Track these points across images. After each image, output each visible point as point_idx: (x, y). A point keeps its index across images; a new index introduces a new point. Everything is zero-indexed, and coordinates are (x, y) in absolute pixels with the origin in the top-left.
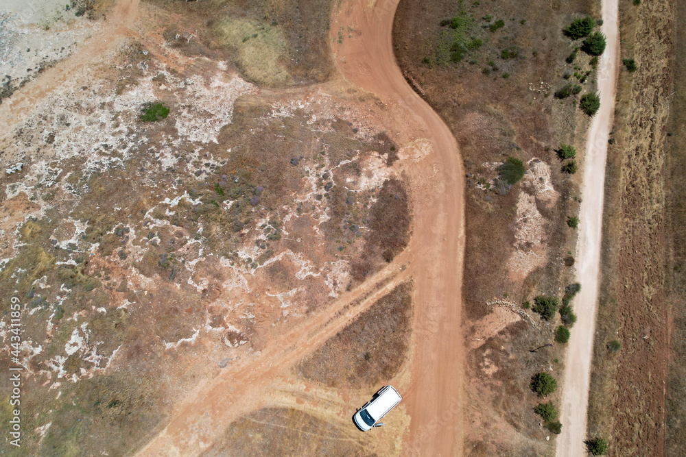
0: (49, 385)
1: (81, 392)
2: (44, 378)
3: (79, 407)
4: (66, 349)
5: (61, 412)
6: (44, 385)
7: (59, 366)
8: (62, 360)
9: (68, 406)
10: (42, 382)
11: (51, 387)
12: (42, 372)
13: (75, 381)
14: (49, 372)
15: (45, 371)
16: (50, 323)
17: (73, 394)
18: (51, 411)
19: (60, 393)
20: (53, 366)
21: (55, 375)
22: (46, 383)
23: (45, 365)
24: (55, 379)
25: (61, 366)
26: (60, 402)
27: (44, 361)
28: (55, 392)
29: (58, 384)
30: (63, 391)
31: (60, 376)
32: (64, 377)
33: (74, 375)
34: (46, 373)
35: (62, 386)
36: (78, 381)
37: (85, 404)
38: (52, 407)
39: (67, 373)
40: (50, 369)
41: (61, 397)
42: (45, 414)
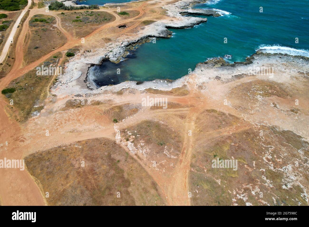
0: (236, 190)
1: (227, 199)
2: (239, 189)
3: (221, 196)
4: (249, 203)
5: (222, 189)
6: (237, 189)
7: (242, 197)
8: (245, 199)
9: (223, 192)
10: (238, 188)
11: (234, 191)
12: (243, 190)
13: (233, 200)
14: (241, 192)
15: (243, 191)
16: (265, 203)
17: (228, 197)
18: (225, 186)
19: (230, 192)
20: (244, 195)
21: (240, 194)
22: (237, 190)
23: (245, 192)
24: (237, 193)
25: (242, 198)
26: (227, 191)
27: (247, 193)
28: (232, 191)
29: (235, 193)
30: (231, 194)
31: (238, 195)
32: (237, 197)
33: (236, 200)
34: (241, 191)
35: (233, 194)
36: (232, 201)
37: (221, 198)
38: (226, 188)
39: (238, 198)
40: (243, 194)
41: (229, 192)
42: (225, 184)
